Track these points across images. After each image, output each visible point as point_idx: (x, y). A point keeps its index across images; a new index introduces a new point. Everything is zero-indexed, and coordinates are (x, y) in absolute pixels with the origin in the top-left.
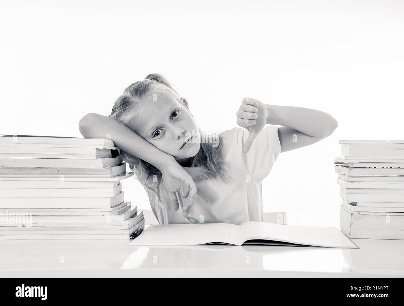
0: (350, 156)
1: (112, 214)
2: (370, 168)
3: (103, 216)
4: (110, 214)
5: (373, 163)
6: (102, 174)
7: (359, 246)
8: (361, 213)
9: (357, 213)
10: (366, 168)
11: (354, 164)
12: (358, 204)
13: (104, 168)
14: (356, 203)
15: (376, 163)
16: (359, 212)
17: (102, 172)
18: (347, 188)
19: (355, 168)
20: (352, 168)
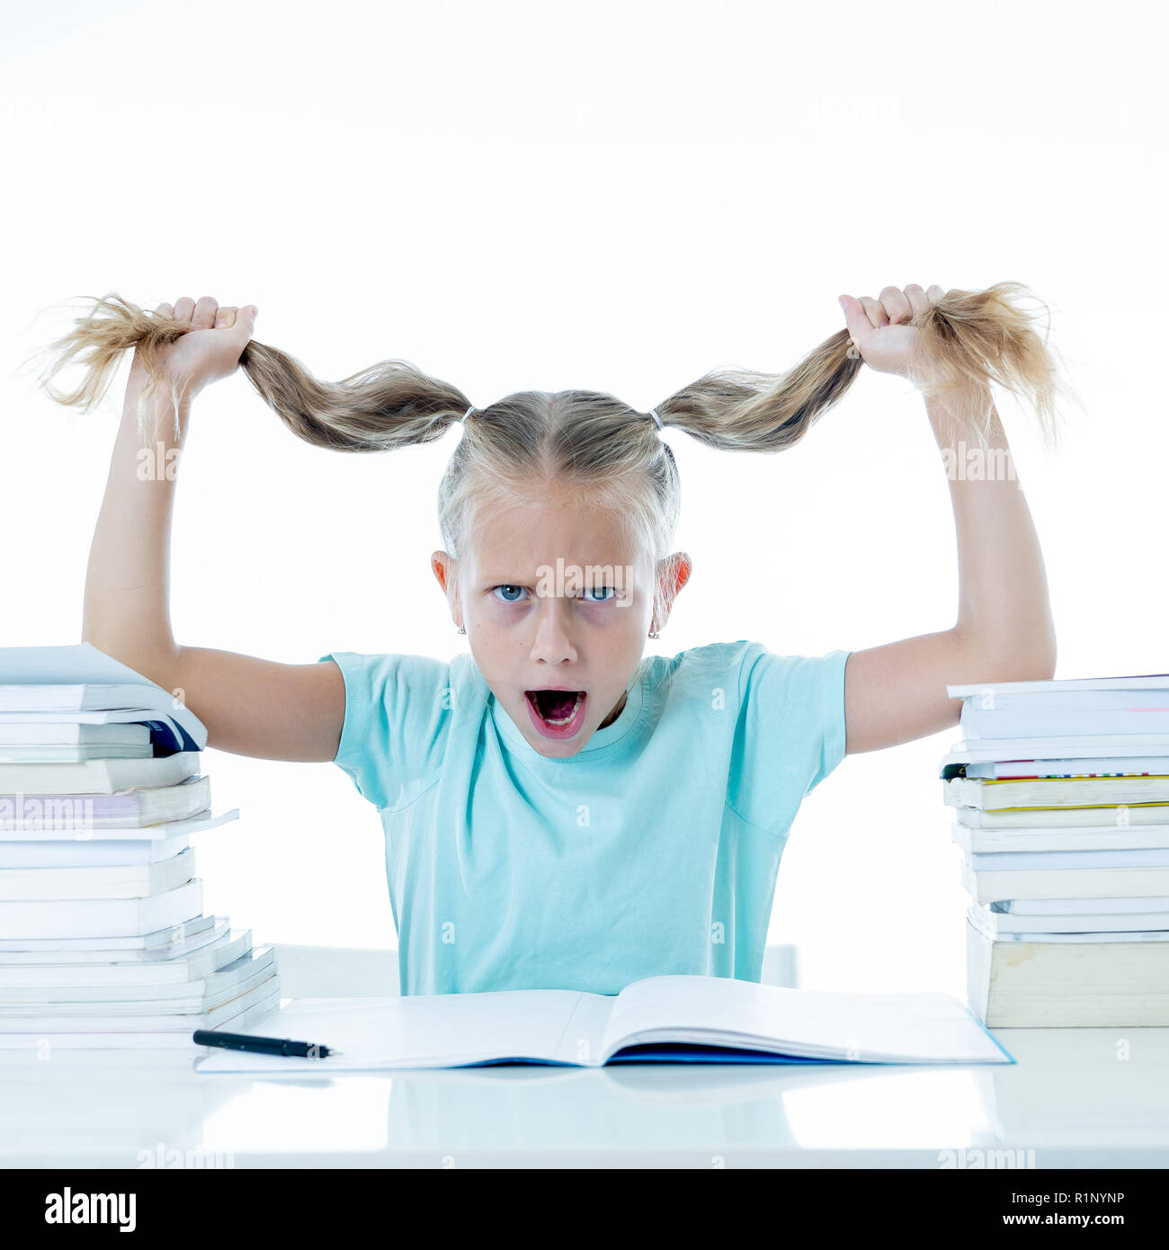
0: (982, 739)
1: (148, 960)
2: (1049, 777)
3: (113, 968)
4: (139, 960)
5: (1058, 760)
6: (110, 816)
7: (1016, 1057)
8: (1026, 938)
9: (1009, 938)
10: (1036, 777)
11: (997, 766)
12: (1015, 907)
13: (118, 794)
14: (1009, 902)
15: (1071, 759)
16: (1018, 936)
17: (109, 807)
18: (976, 851)
19: (1000, 779)
20: (990, 780)
